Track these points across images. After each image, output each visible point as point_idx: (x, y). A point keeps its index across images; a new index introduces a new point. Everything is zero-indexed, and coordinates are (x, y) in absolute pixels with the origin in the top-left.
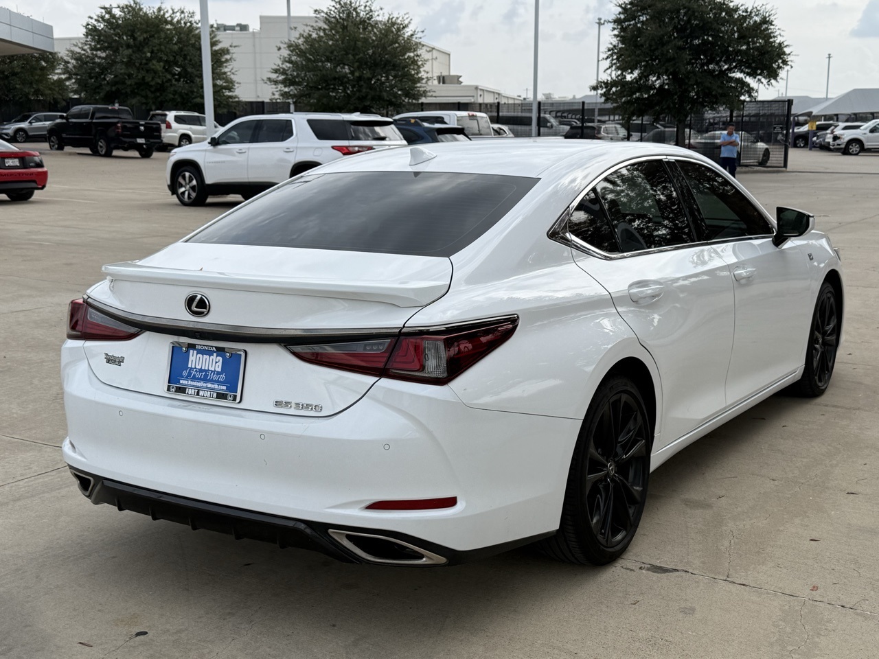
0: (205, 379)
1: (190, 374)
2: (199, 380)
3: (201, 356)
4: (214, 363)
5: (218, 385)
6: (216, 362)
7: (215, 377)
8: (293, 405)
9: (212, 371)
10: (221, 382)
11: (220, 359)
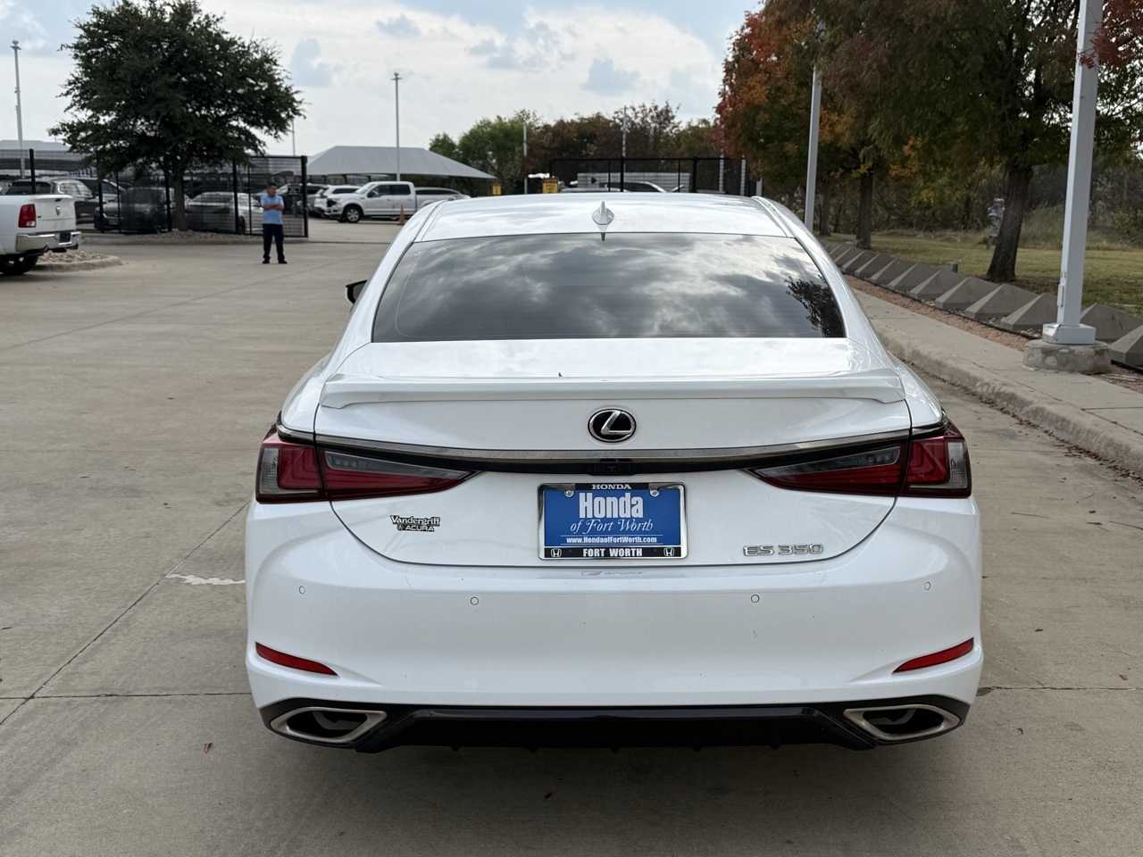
0: (616, 531)
1: (584, 528)
2: (604, 534)
3: (602, 499)
4: (630, 508)
5: (642, 538)
6: (632, 506)
7: (634, 527)
8: (777, 550)
9: (626, 519)
10: (645, 532)
11: (640, 500)
